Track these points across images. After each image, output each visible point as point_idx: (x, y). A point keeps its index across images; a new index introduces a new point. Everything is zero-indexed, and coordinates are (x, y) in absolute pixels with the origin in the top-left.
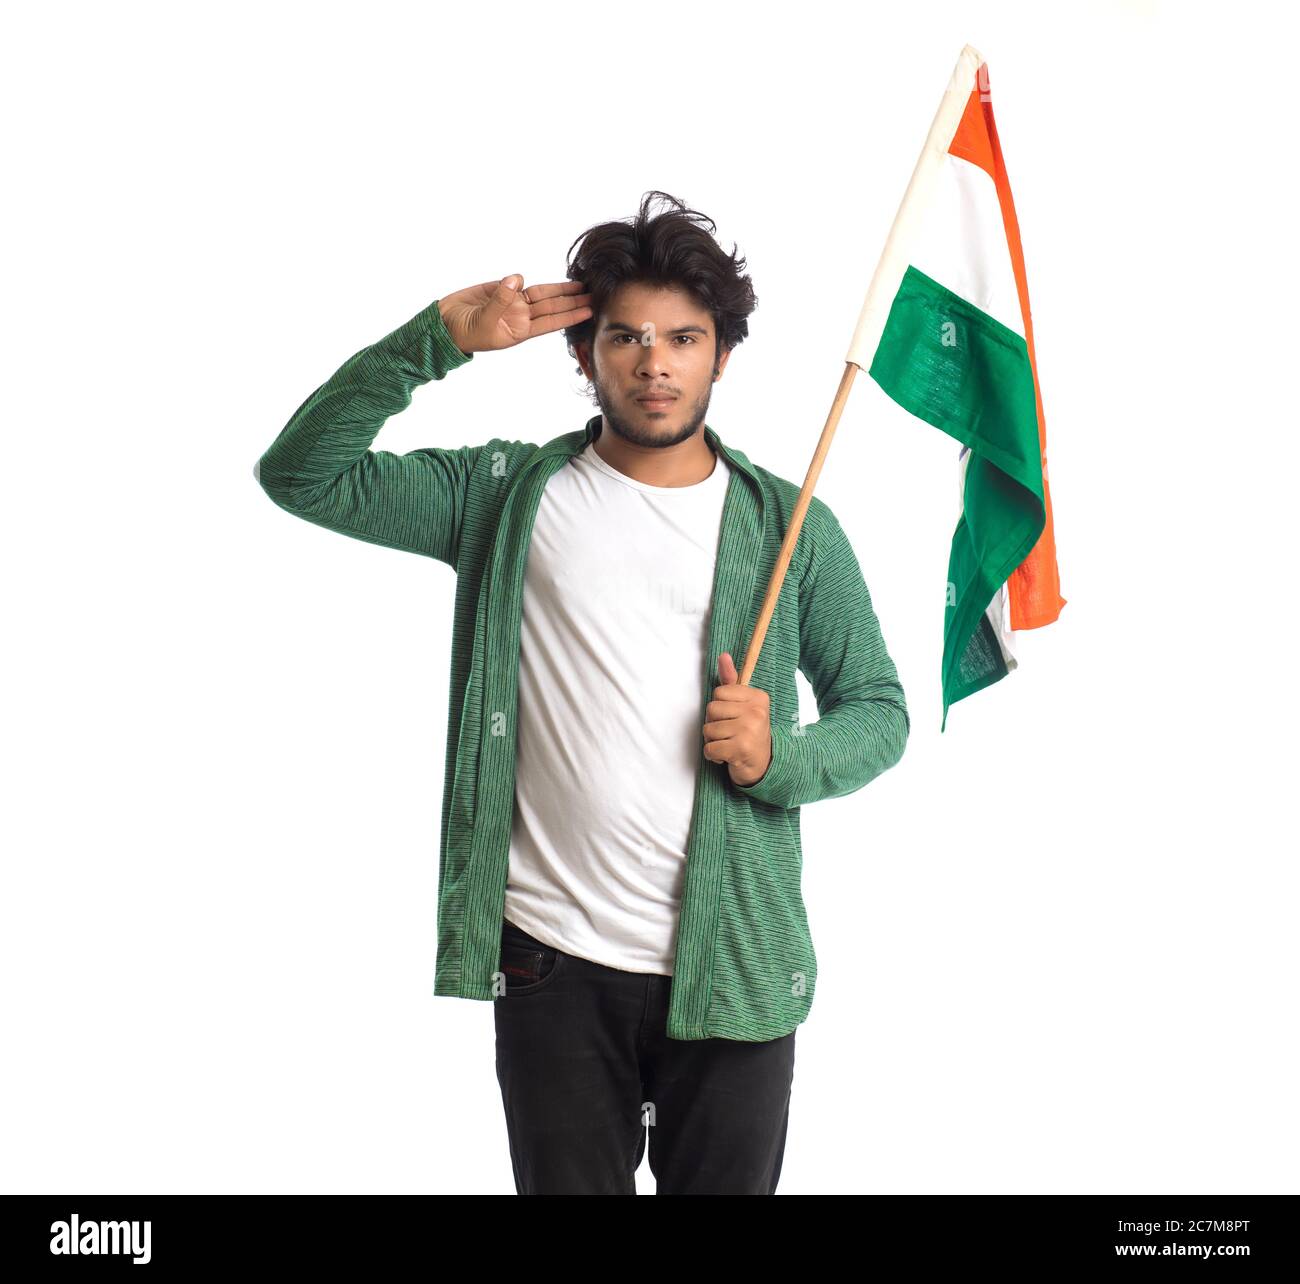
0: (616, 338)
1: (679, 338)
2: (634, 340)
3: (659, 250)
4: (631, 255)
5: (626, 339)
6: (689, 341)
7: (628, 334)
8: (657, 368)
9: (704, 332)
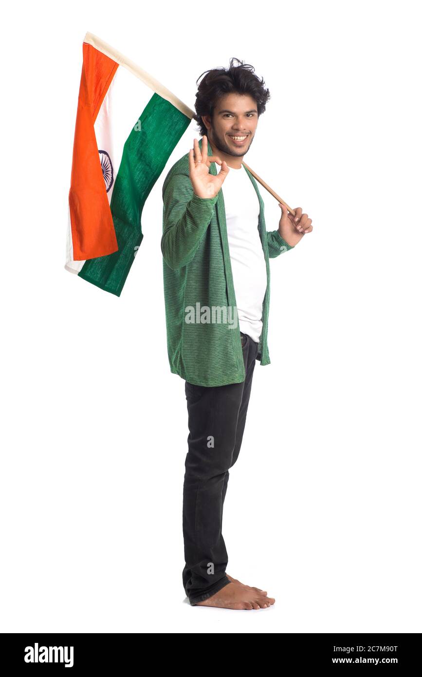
0: (224, 116)
1: (248, 114)
2: (230, 116)
3: (242, 81)
4: (231, 82)
5: (228, 116)
6: (251, 116)
7: (228, 114)
8: (242, 127)
9: (256, 112)
